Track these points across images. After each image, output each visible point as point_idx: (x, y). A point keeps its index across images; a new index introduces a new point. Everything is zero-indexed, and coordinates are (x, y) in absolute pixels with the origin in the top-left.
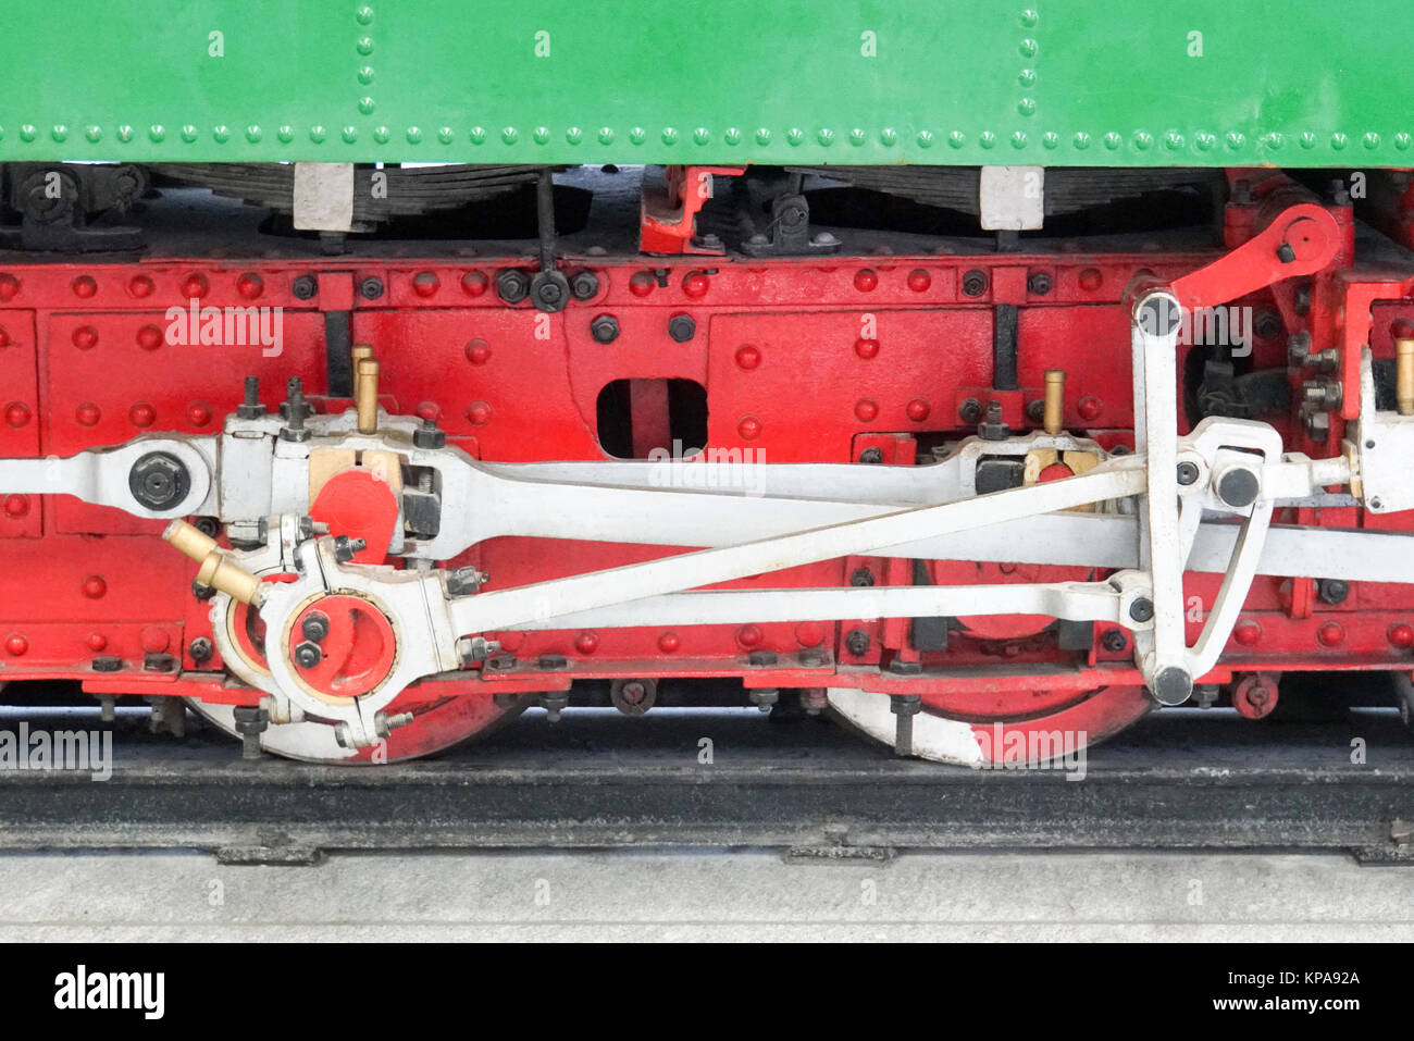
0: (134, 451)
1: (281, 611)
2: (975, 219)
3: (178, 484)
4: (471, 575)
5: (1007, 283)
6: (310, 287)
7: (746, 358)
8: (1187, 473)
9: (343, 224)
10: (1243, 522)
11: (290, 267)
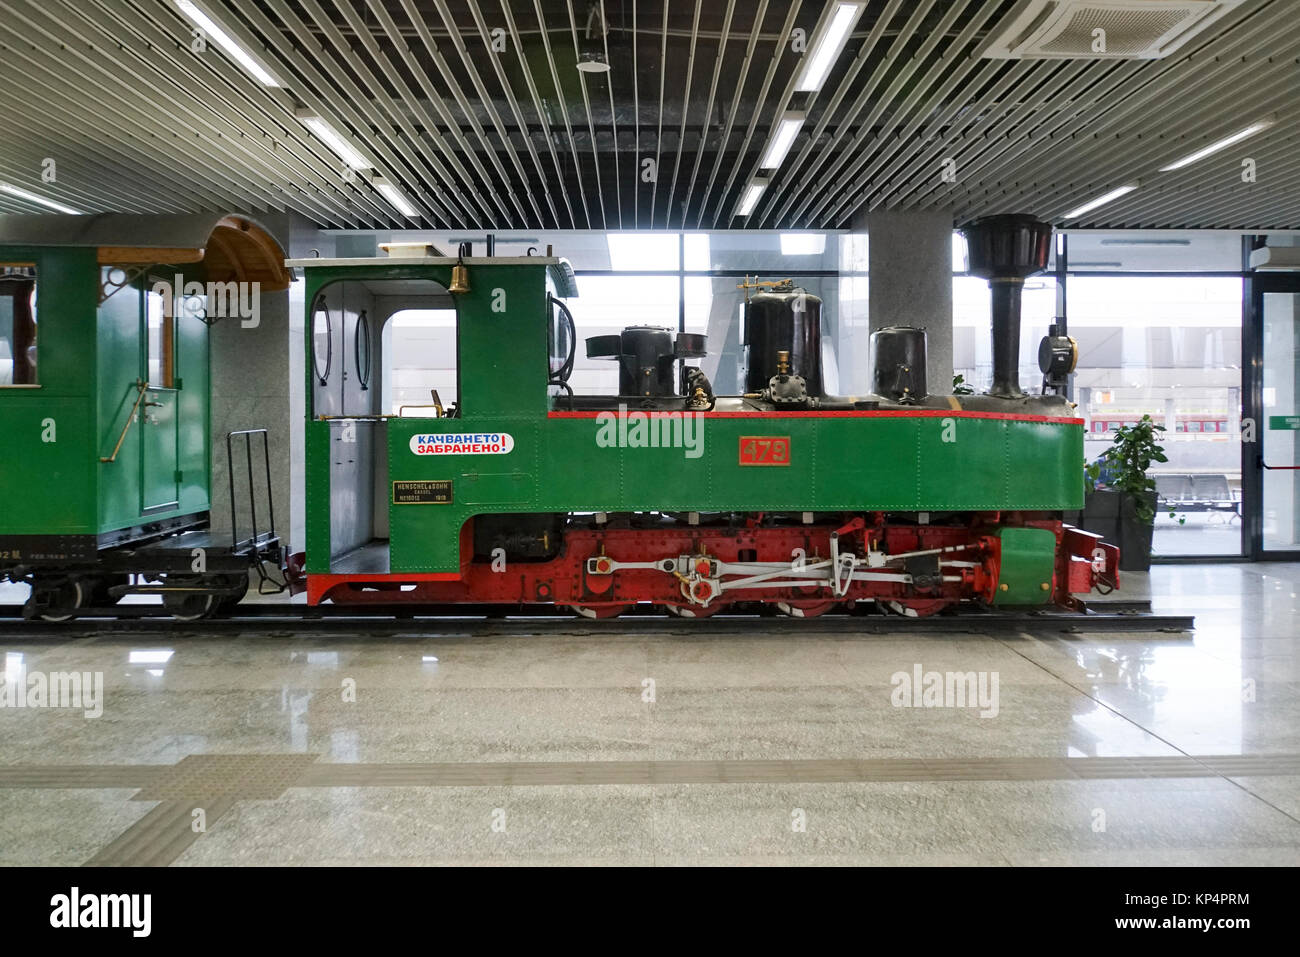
0: (665, 561)
1: (692, 585)
2: (802, 520)
3: (672, 566)
4: (723, 579)
5: (807, 533)
6: (691, 533)
7: (763, 546)
8: (840, 561)
9: (697, 523)
10: (849, 570)
11: (687, 530)
